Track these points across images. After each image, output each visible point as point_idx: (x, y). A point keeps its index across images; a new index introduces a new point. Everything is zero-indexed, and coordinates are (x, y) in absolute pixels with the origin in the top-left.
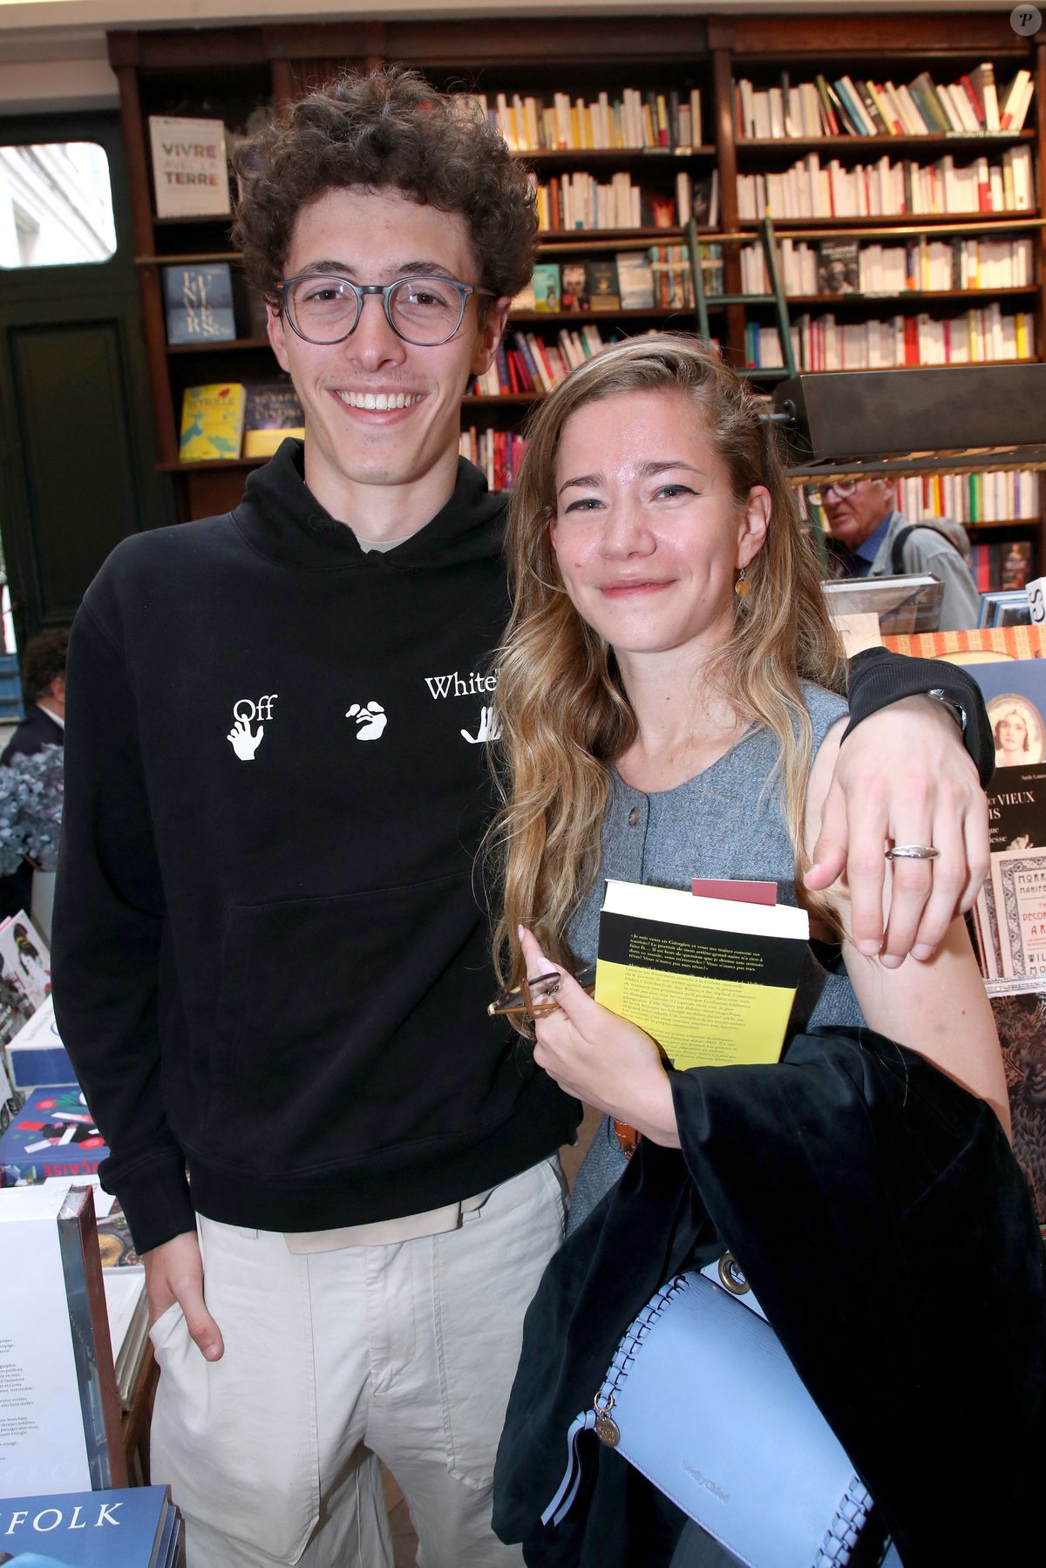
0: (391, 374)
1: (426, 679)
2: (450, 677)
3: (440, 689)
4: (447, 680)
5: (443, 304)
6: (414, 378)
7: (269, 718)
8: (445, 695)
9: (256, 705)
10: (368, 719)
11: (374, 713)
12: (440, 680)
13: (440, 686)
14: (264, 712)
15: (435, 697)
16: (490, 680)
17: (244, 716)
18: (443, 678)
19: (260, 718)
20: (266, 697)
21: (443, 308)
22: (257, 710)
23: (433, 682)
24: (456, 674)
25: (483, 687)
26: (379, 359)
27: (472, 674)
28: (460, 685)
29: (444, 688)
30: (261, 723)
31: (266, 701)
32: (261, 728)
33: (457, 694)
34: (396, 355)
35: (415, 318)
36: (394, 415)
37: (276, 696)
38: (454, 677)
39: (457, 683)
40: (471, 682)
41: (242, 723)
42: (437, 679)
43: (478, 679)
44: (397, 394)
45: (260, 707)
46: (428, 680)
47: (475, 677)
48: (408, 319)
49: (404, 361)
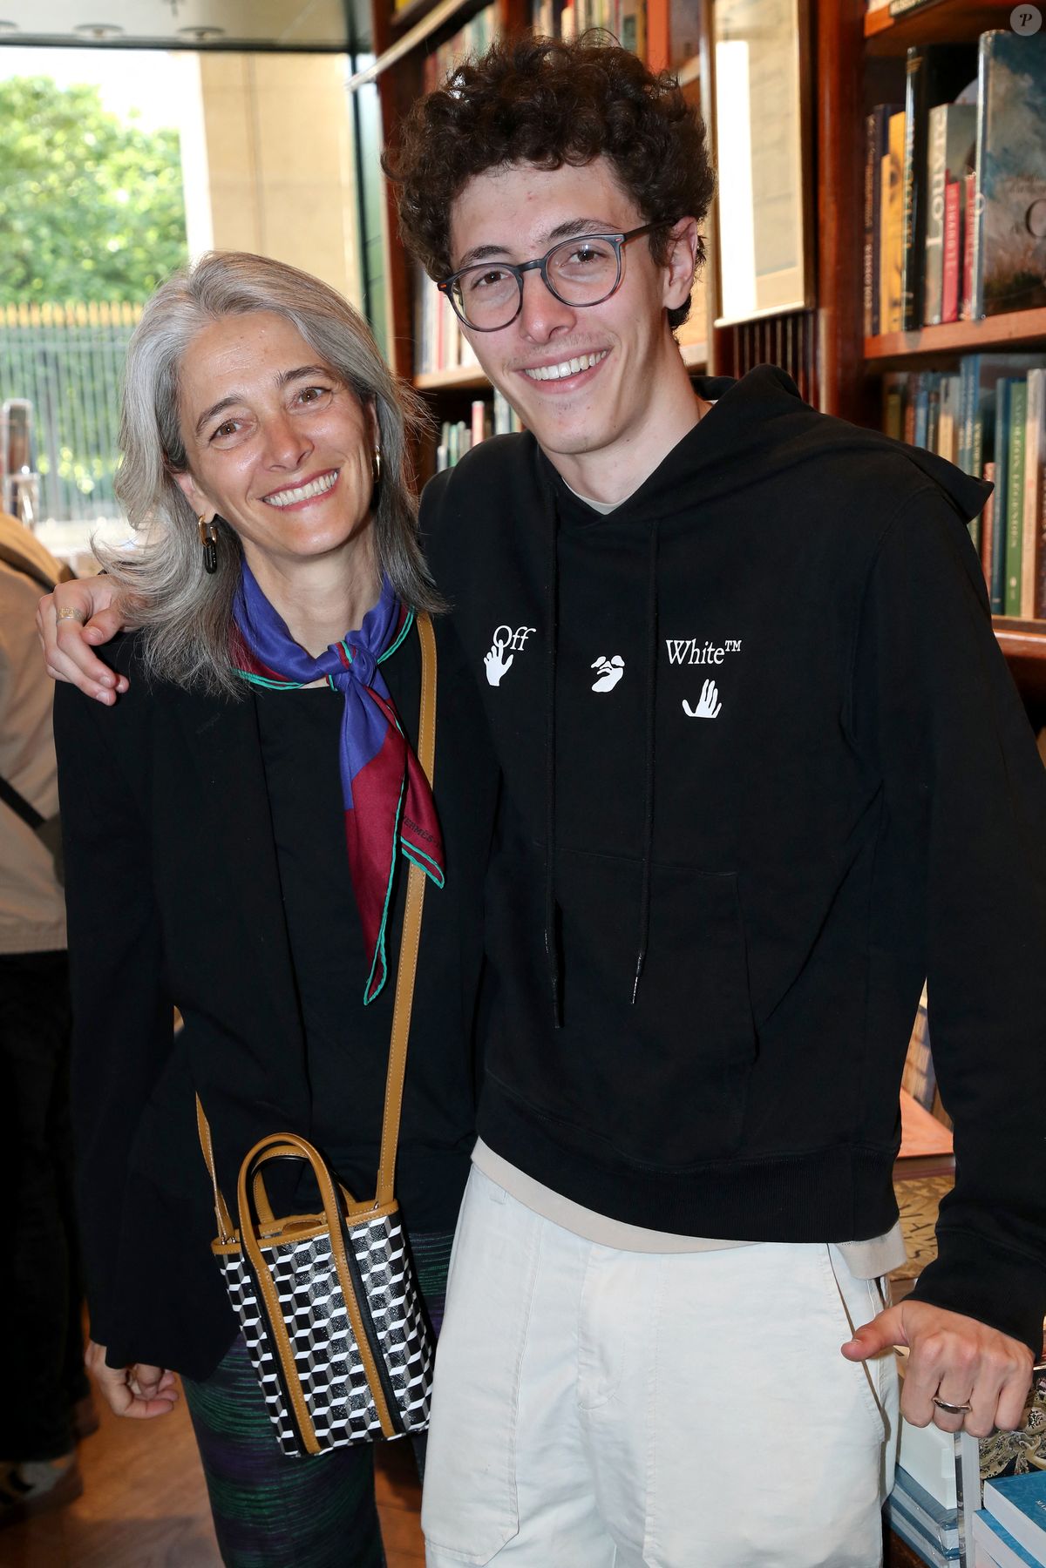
0: (565, 340)
1: (667, 641)
2: (688, 643)
3: (677, 654)
4: (685, 645)
5: (602, 255)
6: (590, 338)
7: (521, 648)
8: (680, 661)
9: (514, 634)
10: (607, 670)
11: (614, 666)
12: (679, 644)
13: (677, 650)
14: (519, 640)
15: (672, 661)
16: (720, 652)
17: (501, 641)
18: (682, 642)
19: (513, 648)
20: (525, 628)
21: (604, 260)
22: (513, 639)
23: (672, 644)
24: (694, 641)
25: (712, 659)
26: (547, 329)
27: (707, 643)
28: (696, 653)
29: (681, 653)
30: (512, 652)
31: (523, 631)
32: (512, 656)
33: (691, 662)
34: (565, 320)
35: (580, 279)
36: (582, 376)
37: (534, 630)
38: (691, 644)
39: (693, 651)
40: (704, 651)
41: (498, 648)
42: (676, 642)
43: (710, 650)
44: (578, 357)
45: (516, 636)
46: (669, 642)
47: (708, 647)
48: (572, 281)
49: (575, 324)
